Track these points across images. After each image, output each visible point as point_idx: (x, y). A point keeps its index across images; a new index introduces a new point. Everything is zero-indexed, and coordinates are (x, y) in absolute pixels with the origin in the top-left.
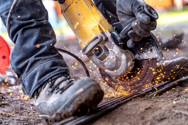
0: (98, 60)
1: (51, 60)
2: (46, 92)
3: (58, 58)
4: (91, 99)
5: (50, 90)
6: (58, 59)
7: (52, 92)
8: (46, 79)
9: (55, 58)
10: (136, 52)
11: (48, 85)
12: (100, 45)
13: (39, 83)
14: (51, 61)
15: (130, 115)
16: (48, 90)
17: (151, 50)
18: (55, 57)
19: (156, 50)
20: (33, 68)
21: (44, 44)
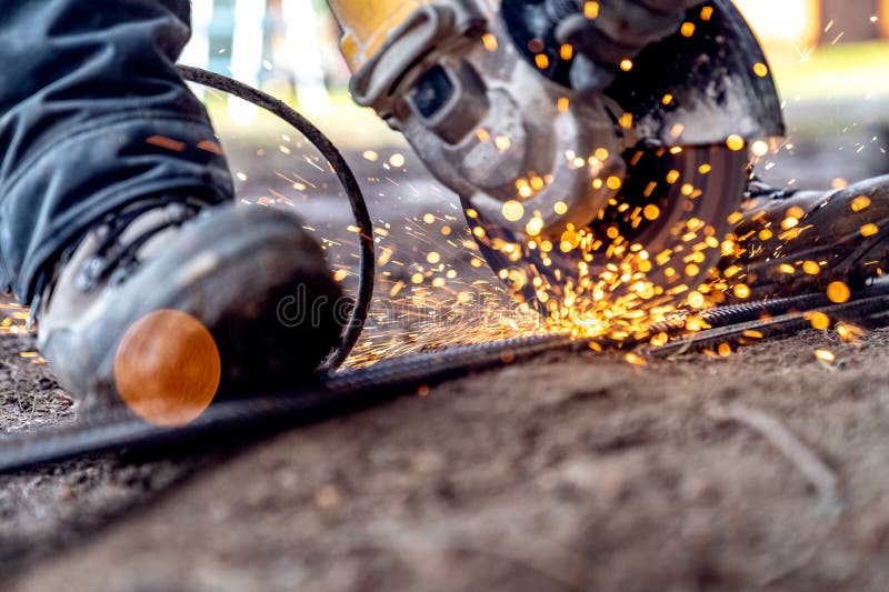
0: (433, 141)
1: (129, 119)
2: (75, 275)
3: (170, 113)
4: (250, 310)
5: (97, 266)
6: (168, 118)
7: (104, 276)
8: (89, 217)
9: (157, 113)
10: (643, 105)
11: (89, 243)
12: (442, 59)
13: (55, 233)
14: (125, 126)
15: (477, 417)
16: (86, 265)
17: (721, 99)
18: (154, 107)
19: (747, 94)
20: (34, 156)
21: (101, 35)
